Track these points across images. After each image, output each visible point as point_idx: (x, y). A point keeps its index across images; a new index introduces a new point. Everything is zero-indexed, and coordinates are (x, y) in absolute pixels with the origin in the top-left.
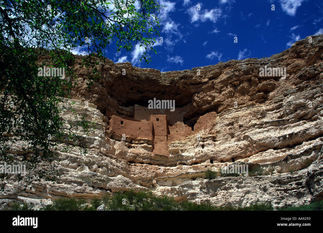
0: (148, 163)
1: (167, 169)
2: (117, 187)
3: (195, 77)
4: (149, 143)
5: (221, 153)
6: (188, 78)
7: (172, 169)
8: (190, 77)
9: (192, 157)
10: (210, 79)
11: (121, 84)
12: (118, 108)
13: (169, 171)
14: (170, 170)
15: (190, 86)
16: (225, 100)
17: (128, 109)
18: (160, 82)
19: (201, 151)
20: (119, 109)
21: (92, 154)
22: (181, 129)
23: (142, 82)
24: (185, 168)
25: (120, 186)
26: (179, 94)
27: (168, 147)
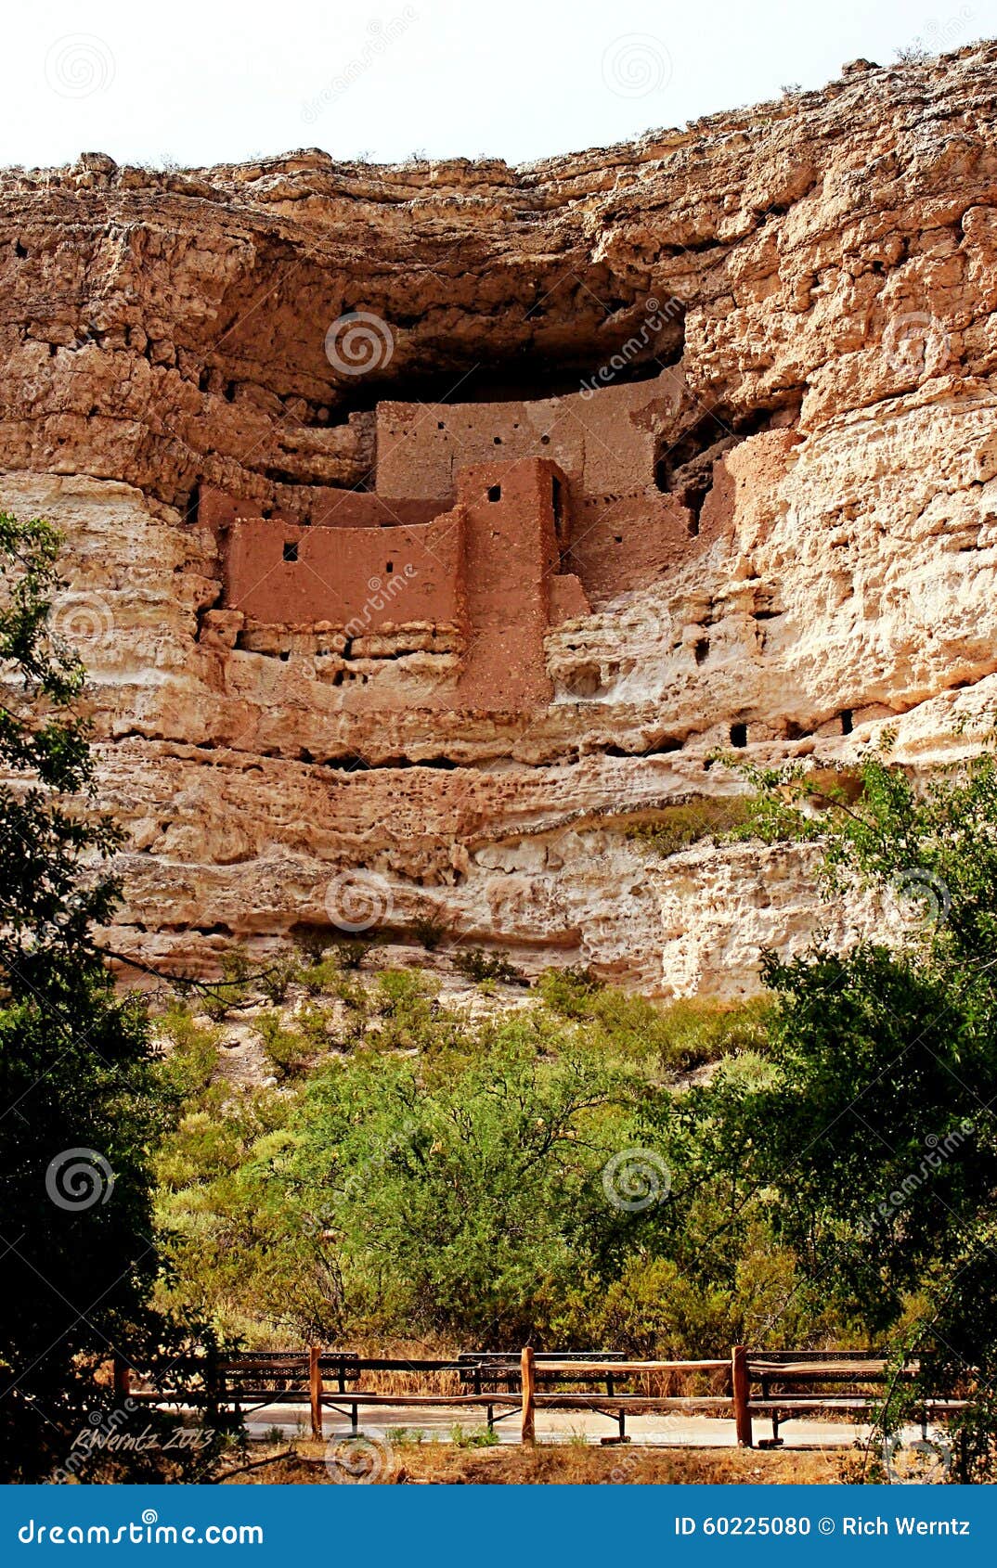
0: (429, 756)
1: (528, 784)
2: (256, 911)
3: (683, 209)
4: (439, 644)
5: (784, 688)
6: (642, 216)
7: (554, 782)
8: (652, 209)
9: (651, 713)
10: (760, 217)
11: (280, 302)
12: (280, 446)
13: (539, 790)
14: (544, 784)
15: (662, 263)
16: (822, 365)
17: (343, 436)
18: (498, 252)
19: (685, 679)
20: (287, 450)
21: (125, 771)
22: (639, 523)
23: (395, 268)
24: (615, 773)
25: (269, 907)
26: (626, 304)
27: (547, 653)
